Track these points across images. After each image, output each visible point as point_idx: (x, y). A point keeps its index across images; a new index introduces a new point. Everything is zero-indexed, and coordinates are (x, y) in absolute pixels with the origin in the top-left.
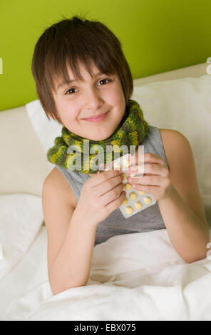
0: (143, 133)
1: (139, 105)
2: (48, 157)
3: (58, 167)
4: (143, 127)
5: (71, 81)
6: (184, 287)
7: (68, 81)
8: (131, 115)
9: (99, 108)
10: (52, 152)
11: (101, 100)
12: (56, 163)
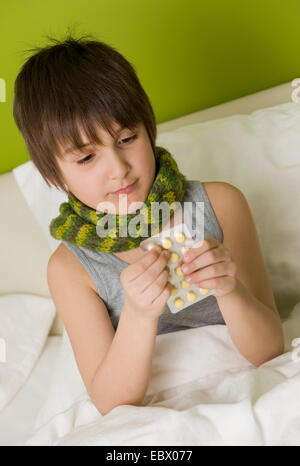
0: (181, 191)
1: (169, 154)
2: (51, 231)
3: (66, 244)
4: (180, 183)
5: (84, 145)
6: (254, 401)
7: (79, 146)
8: (162, 169)
9: (126, 175)
10: (57, 223)
11: (127, 165)
12: (64, 238)
